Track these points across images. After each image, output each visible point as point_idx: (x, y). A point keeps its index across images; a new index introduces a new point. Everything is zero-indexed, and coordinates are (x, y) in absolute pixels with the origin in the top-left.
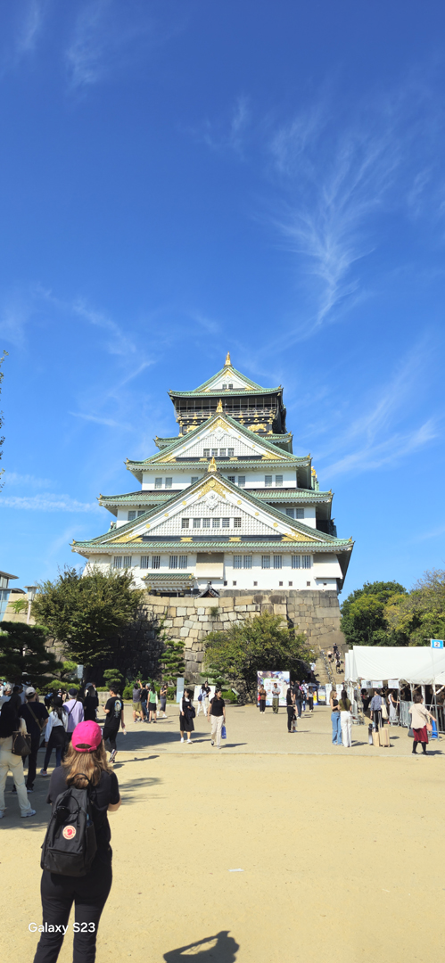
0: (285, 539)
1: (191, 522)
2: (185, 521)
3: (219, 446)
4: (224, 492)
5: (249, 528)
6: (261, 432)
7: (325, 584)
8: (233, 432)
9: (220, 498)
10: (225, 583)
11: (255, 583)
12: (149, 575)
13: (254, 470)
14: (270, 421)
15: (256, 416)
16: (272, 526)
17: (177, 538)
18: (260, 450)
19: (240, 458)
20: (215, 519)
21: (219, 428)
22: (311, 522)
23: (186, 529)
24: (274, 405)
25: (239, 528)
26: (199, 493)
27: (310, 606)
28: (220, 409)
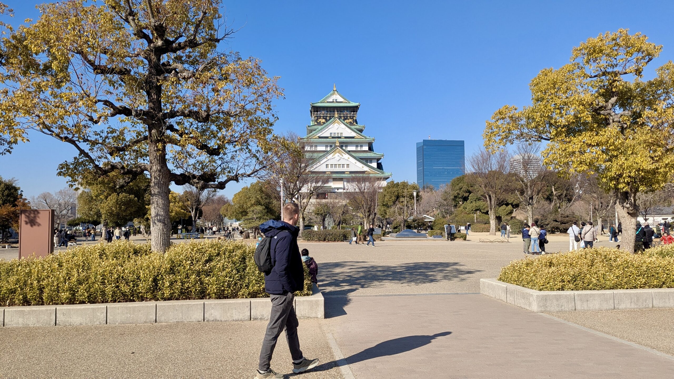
0: (366, 173)
1: (329, 166)
2: (327, 165)
3: (336, 132)
4: (343, 154)
5: (352, 168)
6: (350, 122)
8: (343, 126)
9: (341, 156)
10: (344, 189)
13: (351, 144)
14: (354, 118)
15: (349, 116)
16: (361, 167)
17: (324, 172)
18: (353, 134)
19: (346, 138)
20: (339, 165)
21: (336, 124)
22: (374, 165)
23: (328, 169)
24: (356, 112)
25: (348, 168)
26: (333, 154)
28: (336, 115)
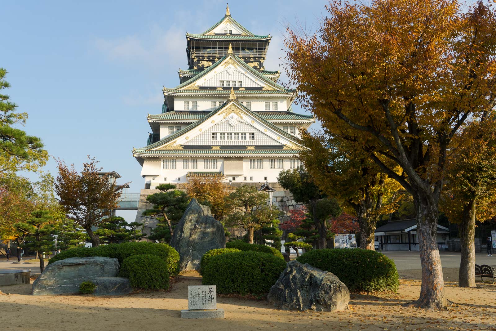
0: (285, 148)
2: (214, 135)
3: (231, 80)
4: (242, 114)
5: (260, 141)
6: (255, 67)
8: (242, 69)
9: (239, 119)
10: (245, 178)
11: (266, 178)
12: (190, 173)
13: (256, 98)
14: (262, 61)
15: (251, 56)
16: (275, 138)
17: (209, 147)
18: (260, 83)
20: (236, 133)
21: (230, 65)
23: (215, 141)
24: (265, 49)
25: (253, 141)
26: (224, 114)
28: (230, 51)
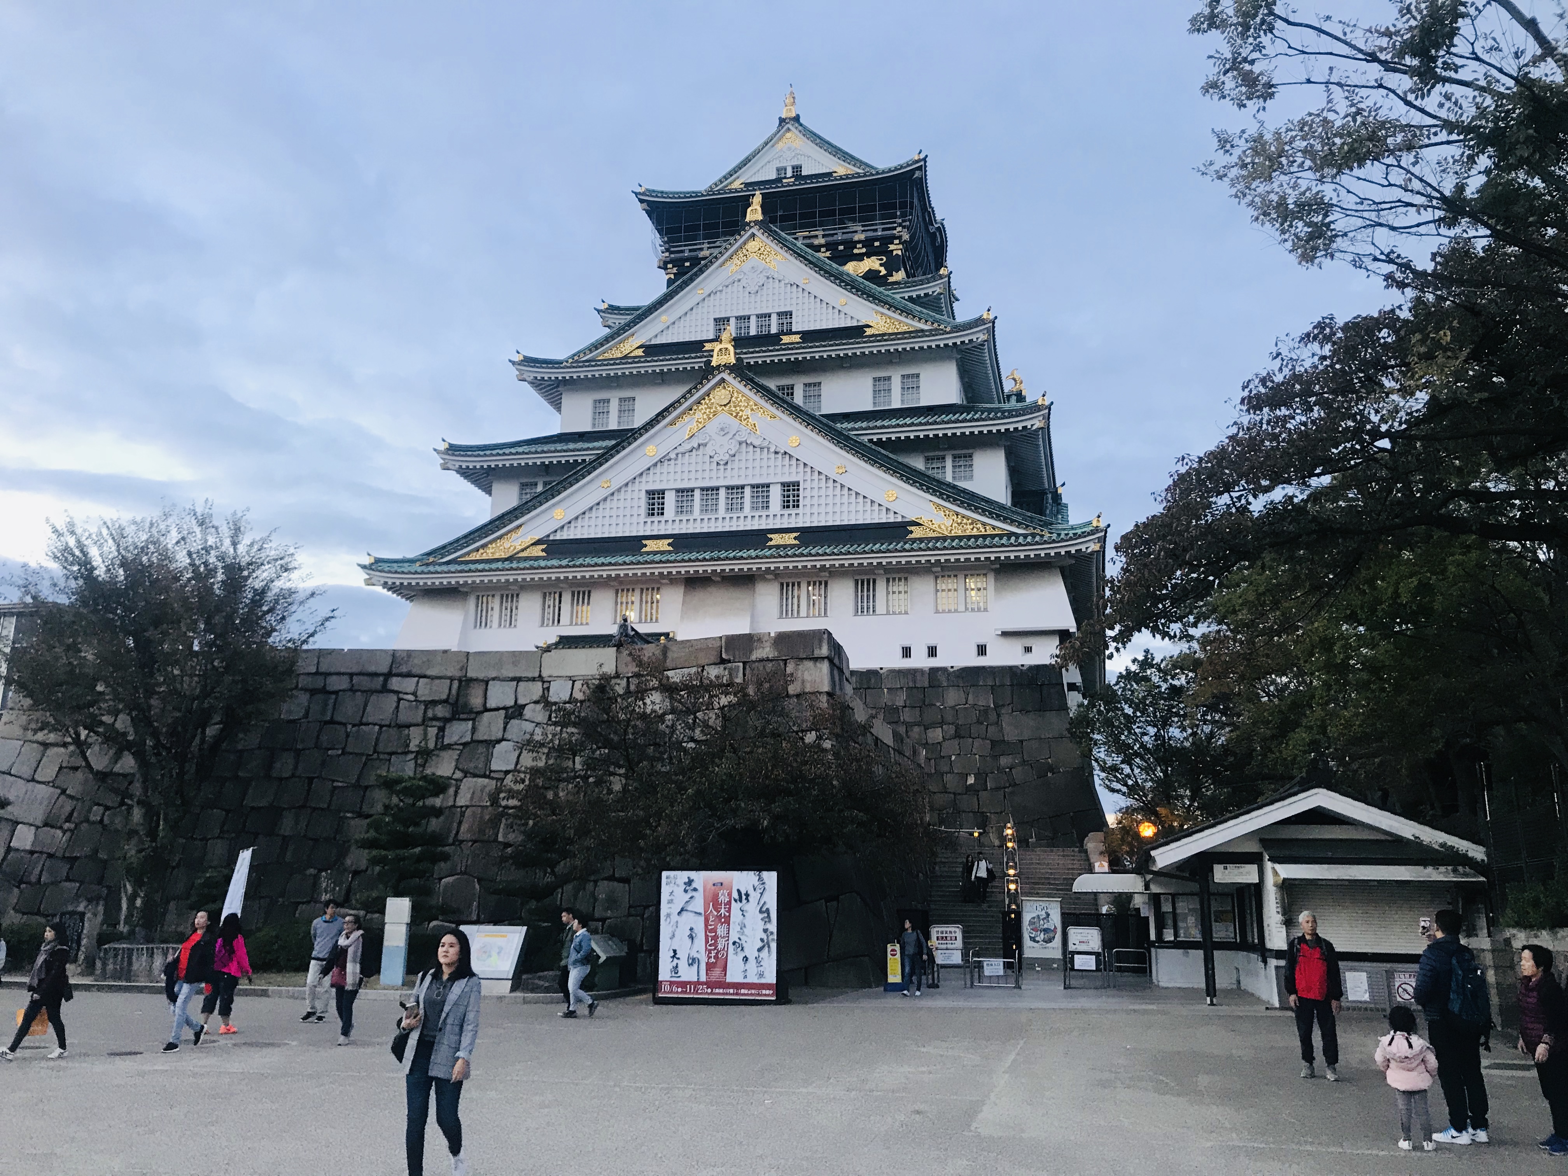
0: (916, 533)
3: (753, 308)
4: (758, 419)
5: (821, 508)
7: (1028, 650)
8: (791, 269)
9: (746, 432)
12: (560, 640)
13: (845, 369)
14: (896, 248)
15: (860, 237)
16: (879, 498)
17: (633, 543)
18: (858, 313)
19: (809, 336)
20: (731, 489)
21: (753, 261)
23: (656, 519)
24: (903, 206)
25: (794, 511)
26: (690, 422)
27: (986, 710)
28: (754, 213)
